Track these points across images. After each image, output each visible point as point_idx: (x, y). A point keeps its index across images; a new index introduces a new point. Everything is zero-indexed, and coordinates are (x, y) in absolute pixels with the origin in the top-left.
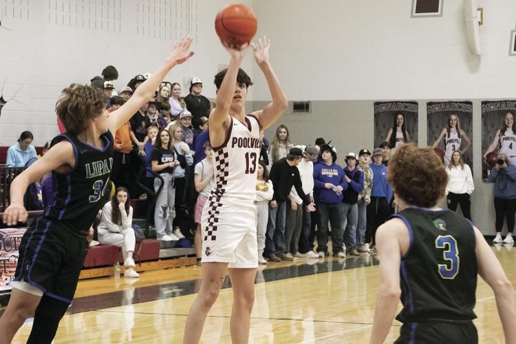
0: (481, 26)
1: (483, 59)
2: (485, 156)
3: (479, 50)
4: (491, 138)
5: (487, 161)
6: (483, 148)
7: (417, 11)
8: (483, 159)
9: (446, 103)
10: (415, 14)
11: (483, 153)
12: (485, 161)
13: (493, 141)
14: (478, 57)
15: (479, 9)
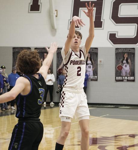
0: (57, 17)
1: (57, 31)
2: (58, 70)
3: (56, 27)
4: (60, 63)
5: (59, 72)
6: (57, 67)
7: (31, 10)
8: (57, 71)
9: (42, 48)
10: (30, 11)
11: (57, 69)
12: (58, 72)
13: (61, 64)
14: (55, 30)
15: (56, 10)
